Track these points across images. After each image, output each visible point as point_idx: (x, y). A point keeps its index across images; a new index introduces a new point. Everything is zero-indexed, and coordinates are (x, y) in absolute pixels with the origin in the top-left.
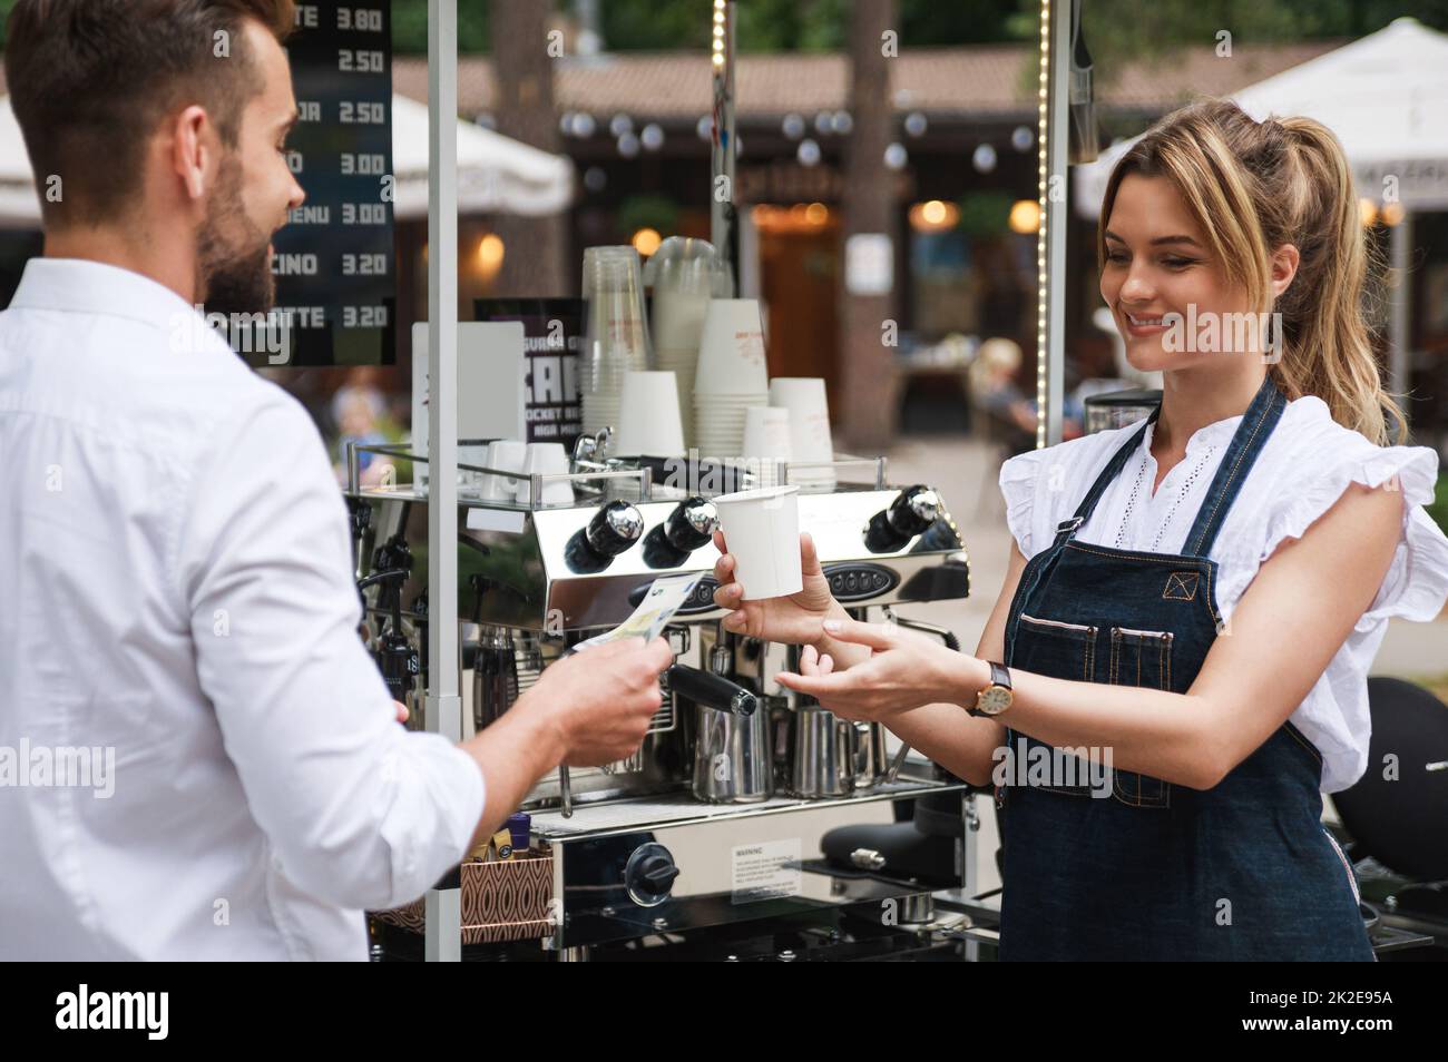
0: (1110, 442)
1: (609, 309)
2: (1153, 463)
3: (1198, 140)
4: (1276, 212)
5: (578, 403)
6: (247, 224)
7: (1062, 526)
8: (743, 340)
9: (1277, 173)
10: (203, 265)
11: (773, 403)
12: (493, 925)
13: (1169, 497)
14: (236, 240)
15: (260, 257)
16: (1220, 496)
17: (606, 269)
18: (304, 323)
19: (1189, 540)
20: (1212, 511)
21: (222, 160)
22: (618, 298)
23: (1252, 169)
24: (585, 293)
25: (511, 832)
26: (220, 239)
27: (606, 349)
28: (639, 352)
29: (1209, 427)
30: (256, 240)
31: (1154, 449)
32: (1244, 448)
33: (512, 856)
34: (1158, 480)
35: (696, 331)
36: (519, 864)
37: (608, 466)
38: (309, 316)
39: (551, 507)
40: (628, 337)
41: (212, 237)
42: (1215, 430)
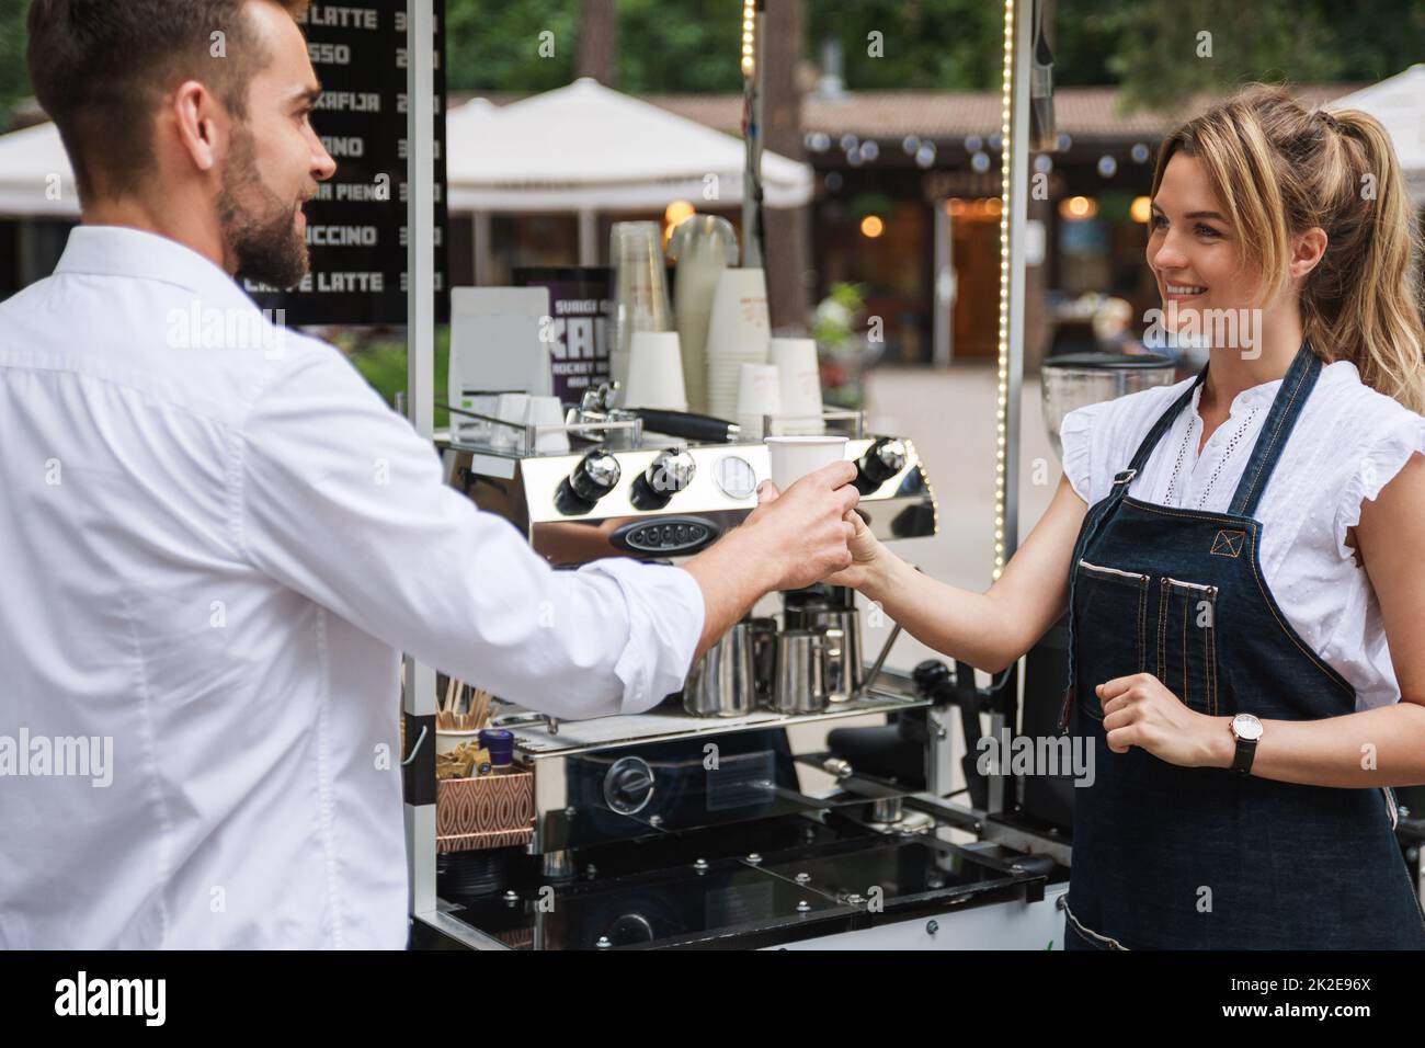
0: (1160, 400)
1: (632, 277)
2: (1200, 421)
3: (1235, 123)
4: (1303, 196)
5: (606, 359)
6: (265, 193)
7: (1118, 477)
8: (748, 306)
9: (1309, 162)
10: (227, 234)
11: (769, 361)
12: (472, 835)
13: (1214, 455)
14: (256, 211)
15: (286, 224)
16: (1263, 456)
17: (630, 240)
18: (363, 287)
19: (1235, 498)
20: (1256, 471)
21: (230, 132)
22: (640, 268)
23: (1287, 156)
24: (613, 263)
25: (490, 750)
26: (239, 208)
27: (630, 311)
28: (658, 313)
29: (1252, 389)
30: (276, 209)
31: (1201, 409)
32: (1284, 410)
33: (492, 772)
34: (1203, 440)
35: (709, 296)
36: (498, 780)
37: (610, 417)
38: (368, 282)
39: (543, 455)
40: (650, 302)
41: (231, 207)
42: (1257, 393)
